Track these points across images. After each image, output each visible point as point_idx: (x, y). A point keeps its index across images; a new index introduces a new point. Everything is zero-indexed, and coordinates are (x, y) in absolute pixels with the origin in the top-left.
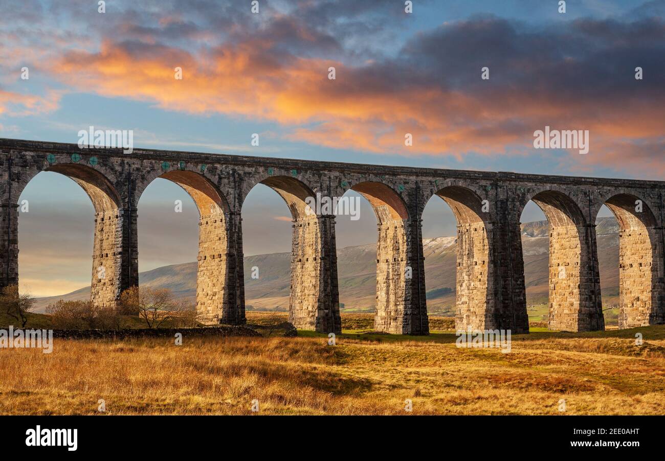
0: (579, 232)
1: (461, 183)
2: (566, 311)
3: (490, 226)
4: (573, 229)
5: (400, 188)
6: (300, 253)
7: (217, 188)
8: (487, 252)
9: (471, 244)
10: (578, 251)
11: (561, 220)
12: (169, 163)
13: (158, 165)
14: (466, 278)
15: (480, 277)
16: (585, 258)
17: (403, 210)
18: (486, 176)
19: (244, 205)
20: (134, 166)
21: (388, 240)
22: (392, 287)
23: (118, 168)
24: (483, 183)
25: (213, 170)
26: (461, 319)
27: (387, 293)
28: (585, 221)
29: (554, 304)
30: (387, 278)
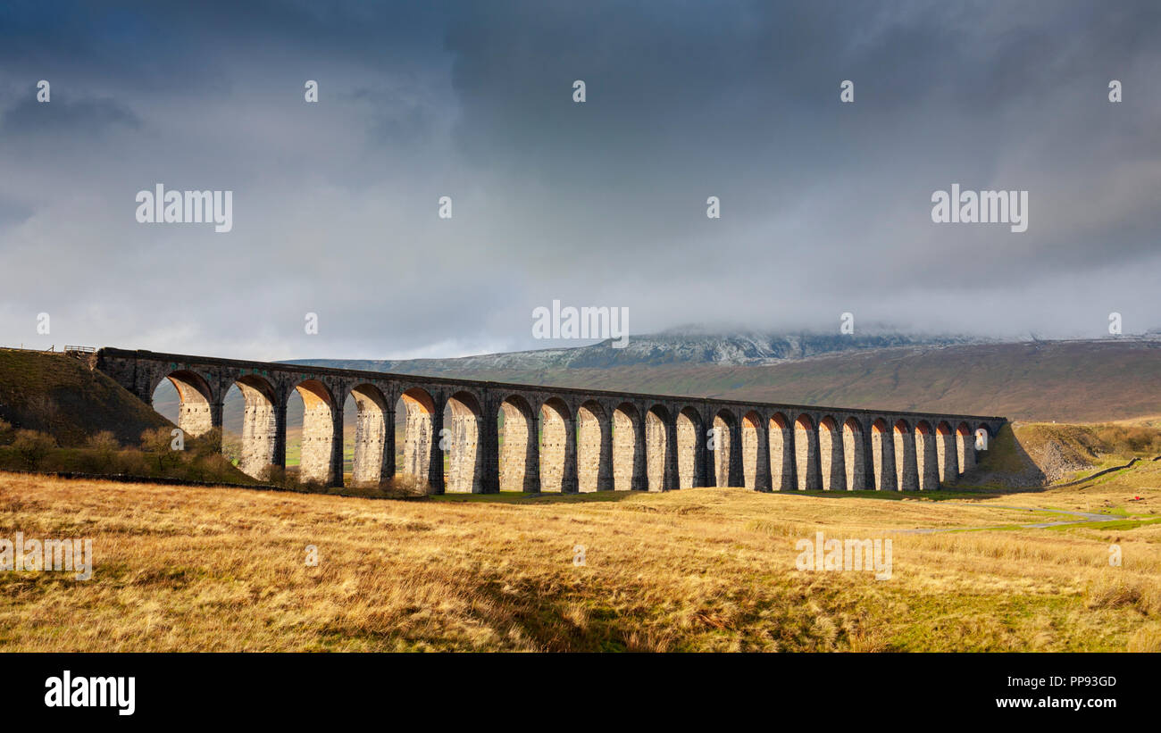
0: (527, 422)
1: (466, 389)
2: (515, 477)
3: (481, 419)
4: (523, 420)
5: (433, 392)
6: (365, 436)
7: (330, 392)
8: (477, 437)
9: (464, 430)
10: (527, 436)
11: (514, 413)
12: (305, 375)
13: (300, 376)
14: (458, 453)
15: (470, 454)
16: (531, 442)
17: (432, 407)
18: (481, 384)
19: (345, 404)
20: (286, 377)
21: (416, 428)
22: (418, 460)
23: (278, 378)
24: (479, 389)
25: (329, 380)
26: (453, 482)
27: (414, 465)
28: (533, 416)
29: (506, 472)
30: (415, 454)
